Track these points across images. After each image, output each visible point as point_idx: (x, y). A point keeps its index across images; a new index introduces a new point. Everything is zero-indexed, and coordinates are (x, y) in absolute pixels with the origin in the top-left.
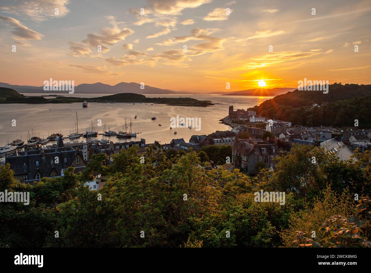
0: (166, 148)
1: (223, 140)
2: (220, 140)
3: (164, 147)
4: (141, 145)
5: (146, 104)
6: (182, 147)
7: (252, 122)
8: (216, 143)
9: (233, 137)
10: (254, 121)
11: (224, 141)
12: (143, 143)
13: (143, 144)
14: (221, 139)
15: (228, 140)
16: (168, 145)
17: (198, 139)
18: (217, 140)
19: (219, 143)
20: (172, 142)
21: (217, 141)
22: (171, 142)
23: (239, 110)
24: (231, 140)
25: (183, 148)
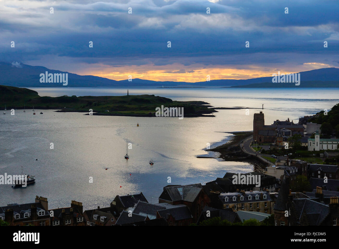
0: (99, 218)
1: (244, 194)
2: (236, 196)
3: (95, 216)
4: (36, 212)
5: (42, 113)
6: (141, 214)
7: (314, 151)
8: (227, 203)
9: (269, 188)
10: (317, 149)
11: (246, 197)
12: (43, 208)
13: (42, 210)
14: (239, 192)
15: (258, 194)
16: (105, 210)
17: (181, 193)
18: (228, 196)
19: (236, 204)
20: (114, 203)
21: (230, 197)
22: (111, 204)
23: (278, 123)
24: (265, 195)
25: (144, 217)
